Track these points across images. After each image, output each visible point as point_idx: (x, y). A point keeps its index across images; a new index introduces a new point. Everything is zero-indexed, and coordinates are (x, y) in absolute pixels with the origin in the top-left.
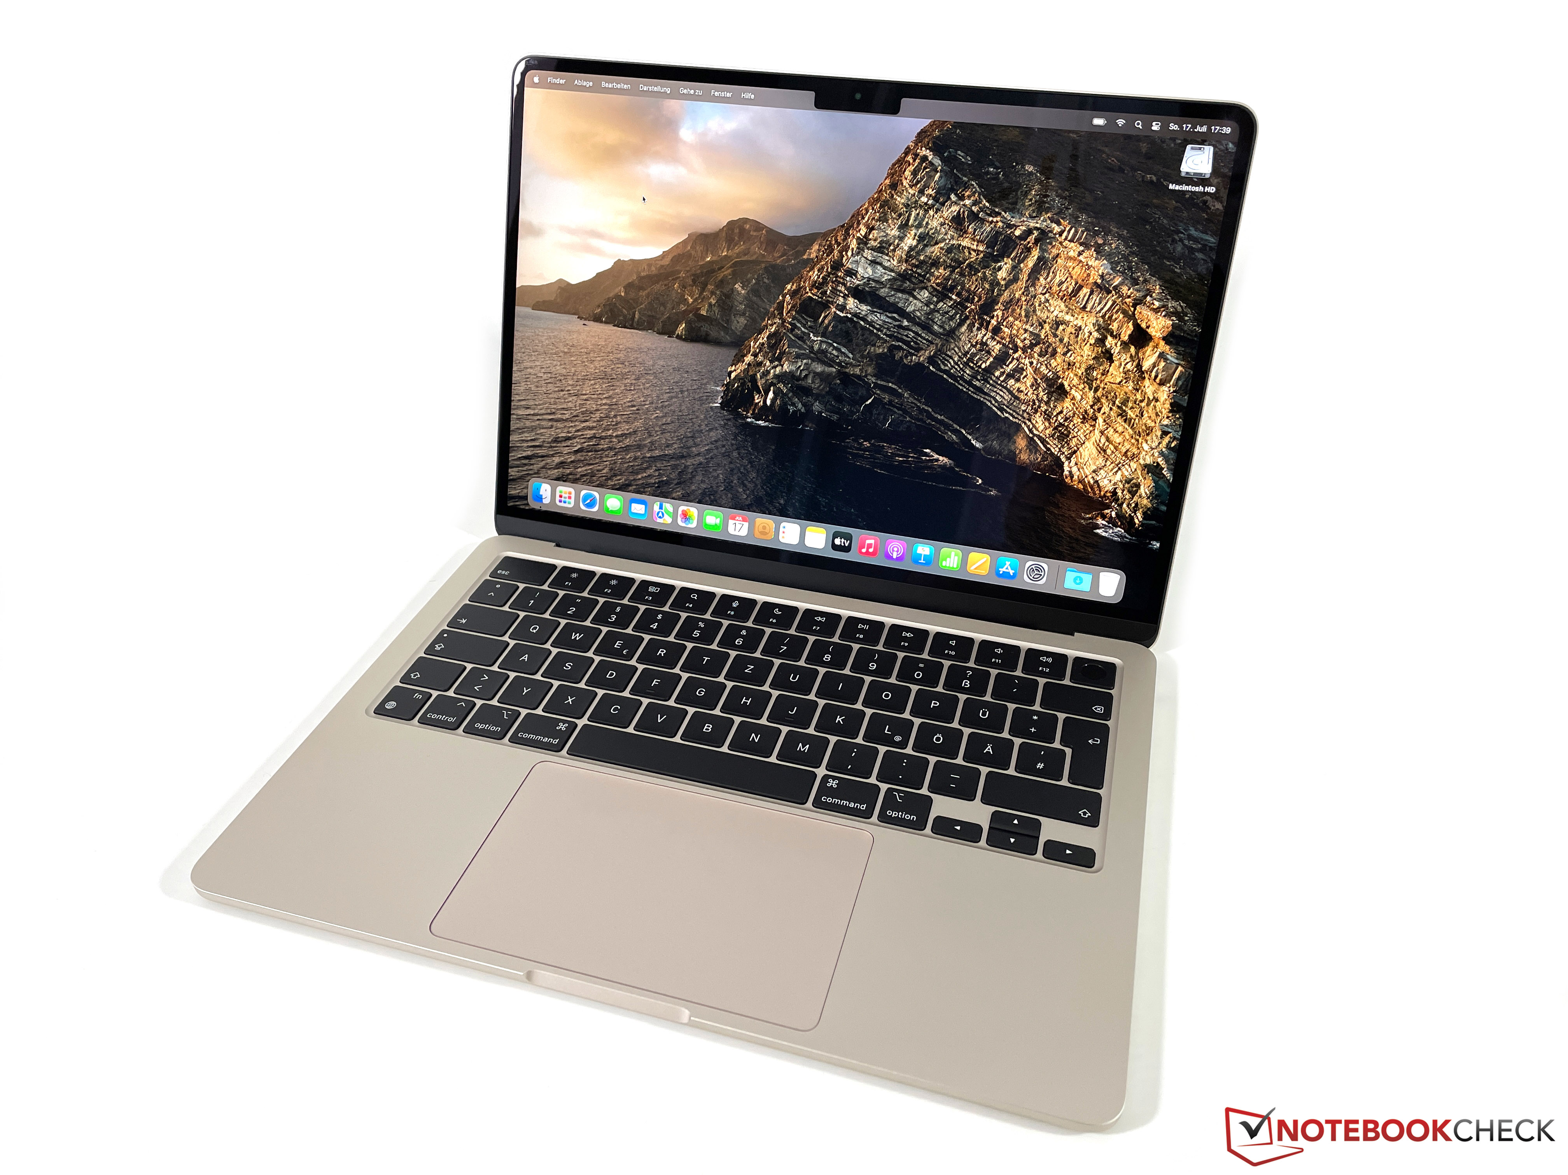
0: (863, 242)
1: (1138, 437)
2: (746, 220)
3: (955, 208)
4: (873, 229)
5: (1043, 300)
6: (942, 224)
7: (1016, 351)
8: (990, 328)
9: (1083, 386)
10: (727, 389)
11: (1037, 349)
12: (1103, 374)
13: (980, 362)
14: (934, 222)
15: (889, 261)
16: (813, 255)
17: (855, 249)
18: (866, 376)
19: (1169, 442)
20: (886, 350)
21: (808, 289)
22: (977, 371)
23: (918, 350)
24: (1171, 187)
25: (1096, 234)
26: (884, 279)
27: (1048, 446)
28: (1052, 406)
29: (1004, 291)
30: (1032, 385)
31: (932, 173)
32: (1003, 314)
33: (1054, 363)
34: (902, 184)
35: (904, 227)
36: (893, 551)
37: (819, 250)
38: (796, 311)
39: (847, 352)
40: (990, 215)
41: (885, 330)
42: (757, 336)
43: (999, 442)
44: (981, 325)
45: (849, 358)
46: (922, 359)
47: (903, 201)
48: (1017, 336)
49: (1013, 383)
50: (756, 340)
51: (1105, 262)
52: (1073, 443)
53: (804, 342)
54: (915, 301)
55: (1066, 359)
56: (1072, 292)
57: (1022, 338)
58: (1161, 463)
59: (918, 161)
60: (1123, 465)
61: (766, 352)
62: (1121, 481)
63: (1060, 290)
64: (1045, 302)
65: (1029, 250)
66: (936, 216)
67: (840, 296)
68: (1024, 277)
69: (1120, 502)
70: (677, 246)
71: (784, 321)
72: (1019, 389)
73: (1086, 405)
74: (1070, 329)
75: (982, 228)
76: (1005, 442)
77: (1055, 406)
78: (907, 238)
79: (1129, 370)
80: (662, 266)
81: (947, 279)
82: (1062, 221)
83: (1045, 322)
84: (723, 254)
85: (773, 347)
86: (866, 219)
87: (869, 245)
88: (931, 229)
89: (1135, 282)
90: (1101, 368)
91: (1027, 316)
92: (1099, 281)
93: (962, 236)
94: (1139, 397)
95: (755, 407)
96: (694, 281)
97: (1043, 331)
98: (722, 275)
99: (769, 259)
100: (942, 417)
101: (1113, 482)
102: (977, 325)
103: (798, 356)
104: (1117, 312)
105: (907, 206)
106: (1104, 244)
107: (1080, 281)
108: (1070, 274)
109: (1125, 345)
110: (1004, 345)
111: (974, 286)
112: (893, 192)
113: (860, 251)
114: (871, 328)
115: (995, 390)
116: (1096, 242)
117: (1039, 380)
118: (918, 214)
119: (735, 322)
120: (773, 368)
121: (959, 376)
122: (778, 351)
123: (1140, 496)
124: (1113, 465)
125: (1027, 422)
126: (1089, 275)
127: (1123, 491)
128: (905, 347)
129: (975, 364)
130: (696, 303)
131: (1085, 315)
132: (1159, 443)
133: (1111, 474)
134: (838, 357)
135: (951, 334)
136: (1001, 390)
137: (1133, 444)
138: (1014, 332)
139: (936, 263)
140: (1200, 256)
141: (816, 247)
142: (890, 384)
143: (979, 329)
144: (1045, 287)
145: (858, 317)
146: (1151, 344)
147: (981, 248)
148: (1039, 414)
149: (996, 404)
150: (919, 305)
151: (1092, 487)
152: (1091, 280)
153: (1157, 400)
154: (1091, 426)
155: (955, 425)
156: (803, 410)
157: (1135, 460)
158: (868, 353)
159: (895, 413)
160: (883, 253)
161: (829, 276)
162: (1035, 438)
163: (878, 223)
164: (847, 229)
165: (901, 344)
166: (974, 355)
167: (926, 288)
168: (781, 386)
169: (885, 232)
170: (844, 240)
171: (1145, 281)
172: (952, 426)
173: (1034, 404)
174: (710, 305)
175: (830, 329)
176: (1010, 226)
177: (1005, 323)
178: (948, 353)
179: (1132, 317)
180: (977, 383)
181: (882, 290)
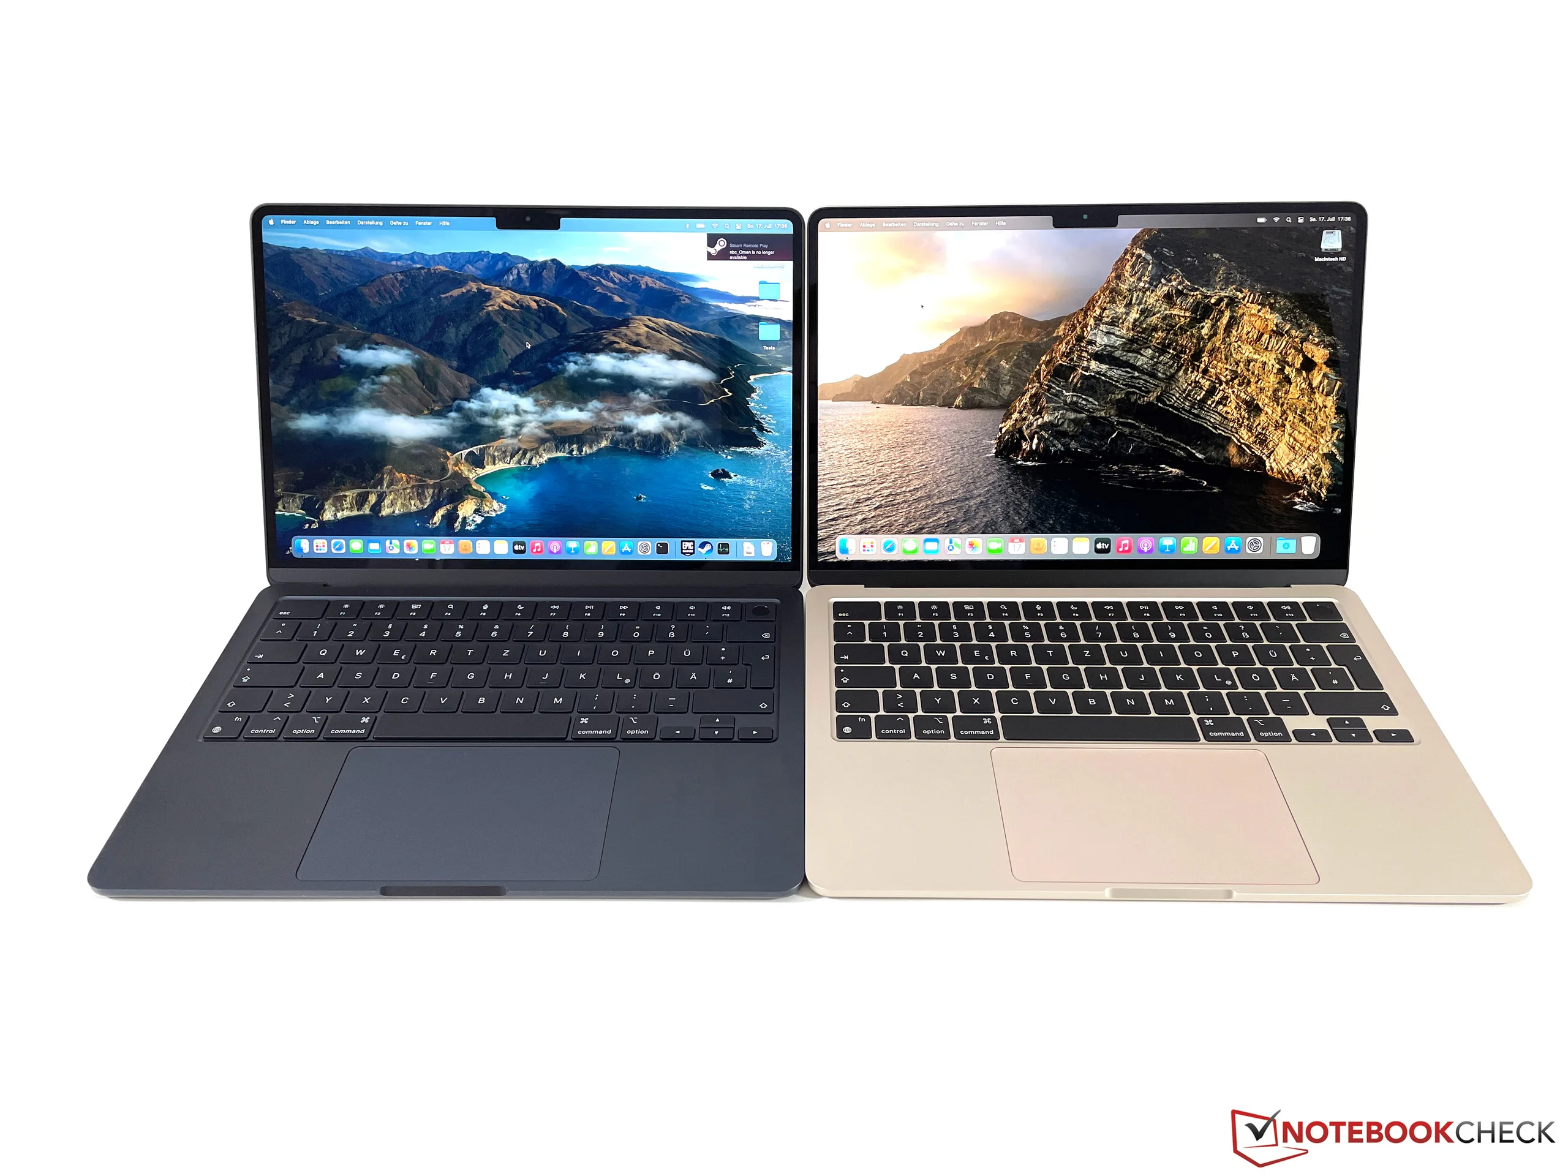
0: (1099, 320)
1: (1316, 435)
2: (1006, 313)
3: (1165, 289)
4: (1105, 309)
5: (1236, 346)
6: (1157, 301)
7: (1221, 385)
8: (1200, 370)
9: (1272, 404)
10: (1000, 442)
11: (1236, 381)
12: (1285, 394)
13: (1196, 396)
14: (1151, 299)
15: (1120, 331)
16: (1061, 333)
17: (1093, 325)
18: (1110, 417)
19: (1338, 435)
20: (1123, 396)
21: (1059, 358)
22: (1194, 402)
23: (1148, 392)
24: (1317, 259)
25: (1269, 296)
26: (1117, 345)
27: (1253, 450)
28: (1252, 421)
29: (1208, 343)
30: (1236, 408)
31: (1146, 266)
32: (1209, 359)
33: (1249, 390)
34: (1124, 275)
35: (1129, 305)
36: (1144, 546)
37: (1065, 329)
38: (1050, 376)
39: (1093, 401)
40: (1192, 291)
41: (1121, 382)
42: (1021, 398)
43: (1216, 451)
44: (1193, 369)
45: (1095, 405)
46: (1151, 399)
47: (1126, 287)
48: (1221, 374)
49: (1222, 408)
50: (1020, 401)
51: (1277, 315)
52: (1270, 445)
53: (1059, 398)
54: (1142, 358)
55: (1258, 386)
56: (1256, 339)
57: (1225, 374)
58: (1334, 451)
59: (1134, 258)
60: (1308, 457)
61: (1029, 409)
62: (1308, 468)
63: (1248, 338)
64: (1238, 347)
65: (1222, 312)
66: (1152, 295)
67: (1084, 360)
68: (1221, 331)
69: (1309, 483)
70: (951, 338)
71: (1041, 384)
72: (1226, 411)
73: (1276, 416)
74: (1259, 364)
75: (1186, 300)
76: (1221, 451)
77: (1254, 421)
78: (1131, 313)
79: (1303, 389)
80: (940, 355)
81: (1165, 339)
82: (1243, 290)
83: (1240, 362)
84: (989, 340)
85: (1034, 405)
86: (1099, 303)
87: (1103, 321)
88: (1149, 305)
89: (1300, 326)
90: (1284, 389)
91: (1226, 359)
92: (1275, 329)
93: (1172, 307)
94: (1313, 406)
95: (1024, 451)
96: (966, 363)
97: (1239, 368)
98: (990, 355)
99: (1027, 339)
100: (1172, 440)
101: (1302, 470)
102: (1190, 369)
103: (1055, 409)
104: (1290, 349)
105: (1129, 290)
106: (1275, 303)
107: (1261, 330)
108: (1253, 325)
109: (1299, 371)
110: (1212, 381)
111: (1185, 342)
112: (1118, 281)
113: (1097, 326)
114: (1110, 381)
115: (1209, 414)
116: (1269, 302)
117: (1241, 404)
118: (1138, 295)
119: (1003, 389)
120: (1035, 420)
121: (1181, 408)
122: (1039, 407)
123: (1323, 477)
124: (1301, 457)
125: (1236, 435)
126: (1267, 325)
127: (1310, 475)
128: (1137, 391)
129: (1192, 398)
130: (970, 379)
131: (1268, 354)
132: (1331, 437)
133: (1300, 464)
134: (1086, 405)
135: (1172, 378)
136: (1213, 414)
137: (1313, 440)
138: (1218, 371)
139: (1155, 329)
140: (1342, 304)
141: (1062, 327)
142: (1129, 421)
143: (1192, 372)
144: (1237, 337)
145: (1100, 374)
146: (1317, 368)
147: (1187, 314)
148: (1243, 428)
149: (1211, 425)
150: (1146, 360)
151: (1288, 476)
152: (1269, 329)
153: (1326, 407)
154: (1282, 431)
155: (1182, 444)
156: (1062, 449)
157: (1316, 451)
158: (1110, 400)
159: (1135, 441)
160: (1115, 326)
161: (1074, 347)
162: (1243, 446)
163: (1109, 305)
164: (1085, 311)
165: (1134, 390)
166: (1191, 391)
167: (1150, 347)
168: (1043, 433)
169: (1114, 310)
170: (1084, 319)
171: (1307, 325)
172: (1179, 445)
173: (1239, 421)
174: (981, 379)
175: (1079, 385)
176: (1207, 297)
177: (1211, 366)
178: (1171, 392)
179: (1300, 351)
180: (1195, 411)
181: (1116, 353)
